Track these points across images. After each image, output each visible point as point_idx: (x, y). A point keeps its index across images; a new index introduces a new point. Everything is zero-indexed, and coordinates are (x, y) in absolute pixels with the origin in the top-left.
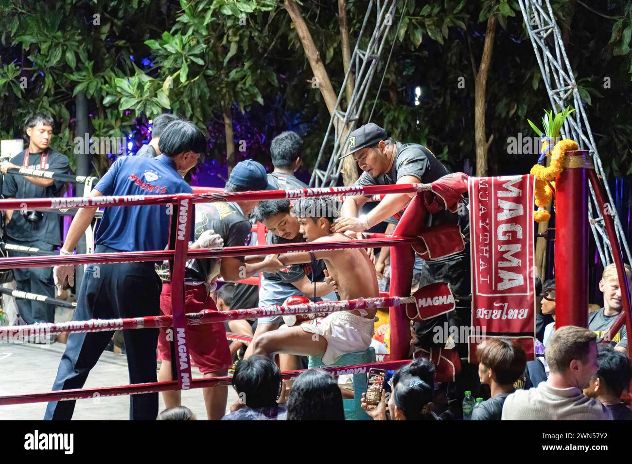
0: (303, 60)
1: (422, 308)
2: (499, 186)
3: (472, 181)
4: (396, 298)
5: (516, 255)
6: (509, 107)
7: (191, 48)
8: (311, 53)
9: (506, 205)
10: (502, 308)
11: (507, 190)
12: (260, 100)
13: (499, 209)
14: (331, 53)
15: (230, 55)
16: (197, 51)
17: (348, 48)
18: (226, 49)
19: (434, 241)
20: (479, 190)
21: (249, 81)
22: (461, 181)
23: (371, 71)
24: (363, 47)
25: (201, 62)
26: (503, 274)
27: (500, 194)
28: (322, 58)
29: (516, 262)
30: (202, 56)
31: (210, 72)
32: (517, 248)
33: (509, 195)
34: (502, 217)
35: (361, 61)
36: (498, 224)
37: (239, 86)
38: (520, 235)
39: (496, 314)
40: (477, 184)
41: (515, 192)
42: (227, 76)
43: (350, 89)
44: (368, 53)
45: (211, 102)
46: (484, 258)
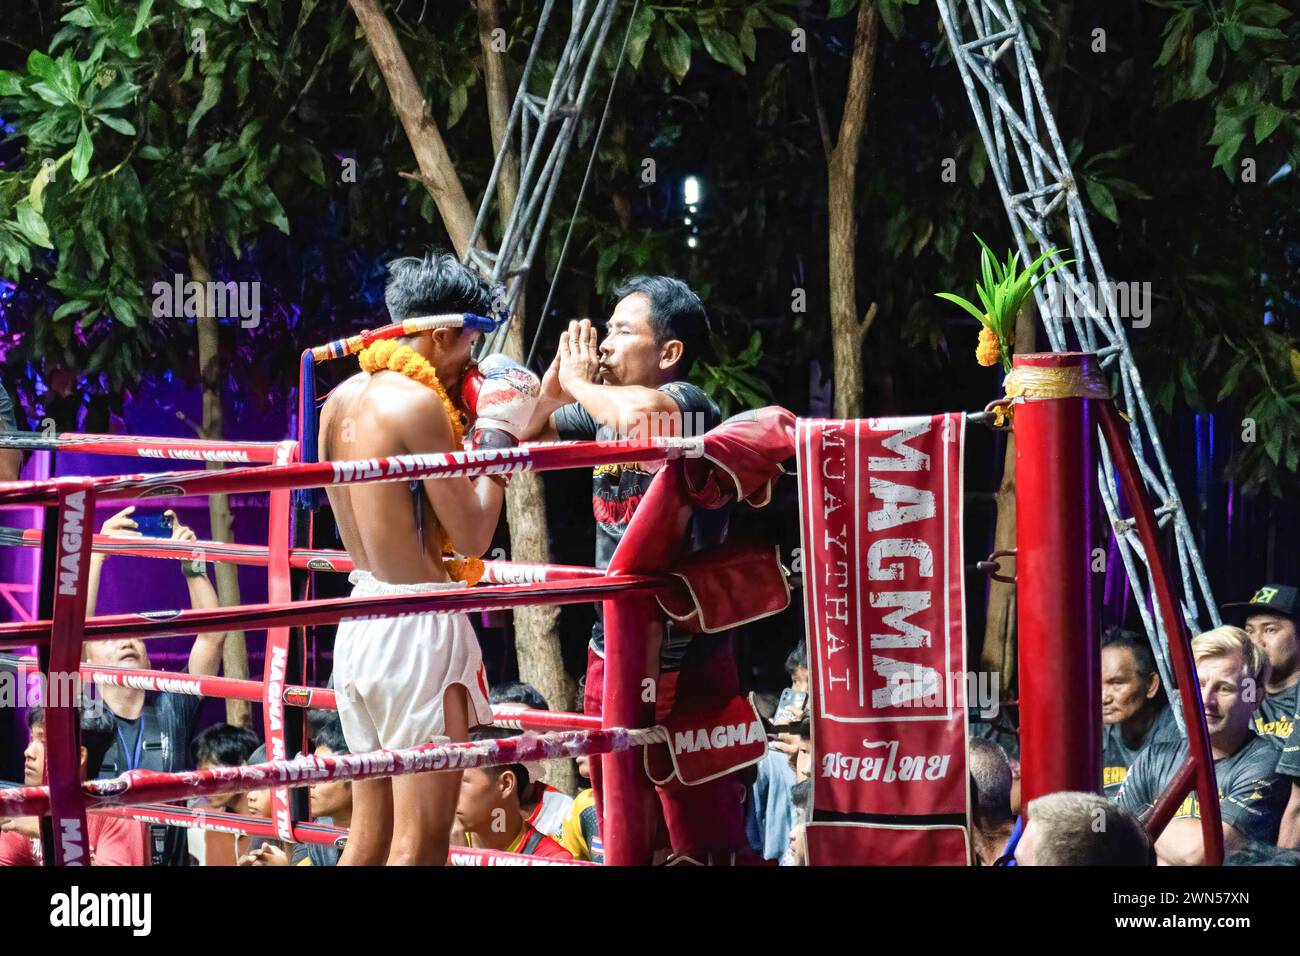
0: (389, 122)
1: (685, 757)
2: (874, 444)
3: (805, 429)
4: (618, 730)
5: (917, 619)
6: (913, 229)
7: (102, 94)
8: (408, 102)
9: (888, 492)
10: (884, 753)
11: (892, 454)
12: (281, 222)
13: (873, 503)
14: (459, 101)
15: (202, 108)
16: (117, 101)
17: (500, 89)
18: (193, 93)
19: (714, 585)
20: (821, 455)
21: (252, 174)
22: (779, 430)
23: (560, 145)
24: (538, 88)
25: (126, 128)
26: (883, 666)
27: (877, 464)
28: (438, 115)
29: (917, 637)
30: (128, 113)
31: (152, 152)
32: (919, 600)
33: (896, 466)
34: (879, 521)
35: (534, 123)
36: (870, 538)
37: (227, 187)
38: (927, 569)
39: (871, 769)
40: (817, 438)
41: (913, 460)
42: (198, 158)
43: (507, 192)
44: (550, 103)
45: (156, 228)
46: (836, 626)
